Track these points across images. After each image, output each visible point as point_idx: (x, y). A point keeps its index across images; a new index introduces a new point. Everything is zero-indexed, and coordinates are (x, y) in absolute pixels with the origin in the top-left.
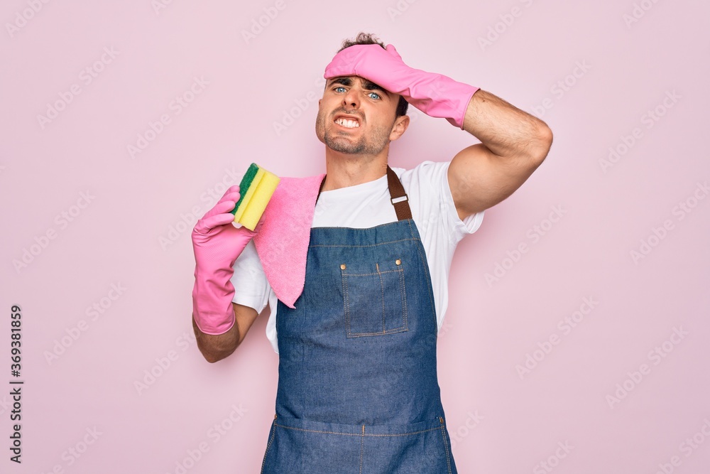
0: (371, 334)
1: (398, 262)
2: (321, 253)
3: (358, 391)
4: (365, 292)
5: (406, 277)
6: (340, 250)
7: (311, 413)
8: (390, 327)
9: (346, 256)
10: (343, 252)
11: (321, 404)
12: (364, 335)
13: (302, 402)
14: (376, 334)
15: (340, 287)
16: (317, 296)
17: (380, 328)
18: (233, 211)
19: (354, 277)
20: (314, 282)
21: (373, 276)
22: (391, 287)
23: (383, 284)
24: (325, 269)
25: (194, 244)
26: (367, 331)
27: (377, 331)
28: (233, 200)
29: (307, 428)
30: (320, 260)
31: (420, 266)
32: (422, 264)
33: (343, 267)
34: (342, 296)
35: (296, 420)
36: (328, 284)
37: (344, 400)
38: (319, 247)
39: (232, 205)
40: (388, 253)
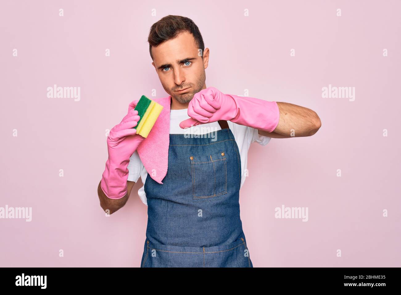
0: (206, 197)
1: (222, 154)
2: (178, 150)
3: (201, 229)
4: (205, 173)
5: (227, 163)
6: (190, 148)
7: (172, 242)
8: (218, 192)
9: (193, 151)
10: (191, 149)
11: (178, 237)
12: (202, 197)
13: (166, 235)
14: (210, 197)
15: (190, 170)
16: (175, 175)
17: (213, 193)
18: (135, 127)
19: (198, 164)
20: (174, 167)
21: (209, 163)
22: (219, 169)
23: (215, 168)
24: (181, 159)
25: (109, 147)
26: (204, 195)
27: (211, 195)
28: (135, 120)
29: (170, 250)
30: (177, 154)
31: (235, 155)
32: (236, 154)
33: (191, 158)
34: (191, 176)
35: (163, 245)
36: (182, 168)
37: (193, 234)
38: (176, 146)
39: (135, 123)
40: (217, 149)
